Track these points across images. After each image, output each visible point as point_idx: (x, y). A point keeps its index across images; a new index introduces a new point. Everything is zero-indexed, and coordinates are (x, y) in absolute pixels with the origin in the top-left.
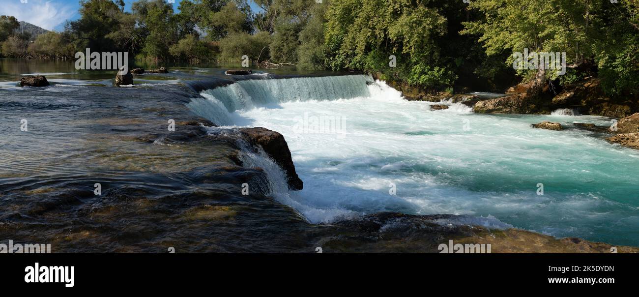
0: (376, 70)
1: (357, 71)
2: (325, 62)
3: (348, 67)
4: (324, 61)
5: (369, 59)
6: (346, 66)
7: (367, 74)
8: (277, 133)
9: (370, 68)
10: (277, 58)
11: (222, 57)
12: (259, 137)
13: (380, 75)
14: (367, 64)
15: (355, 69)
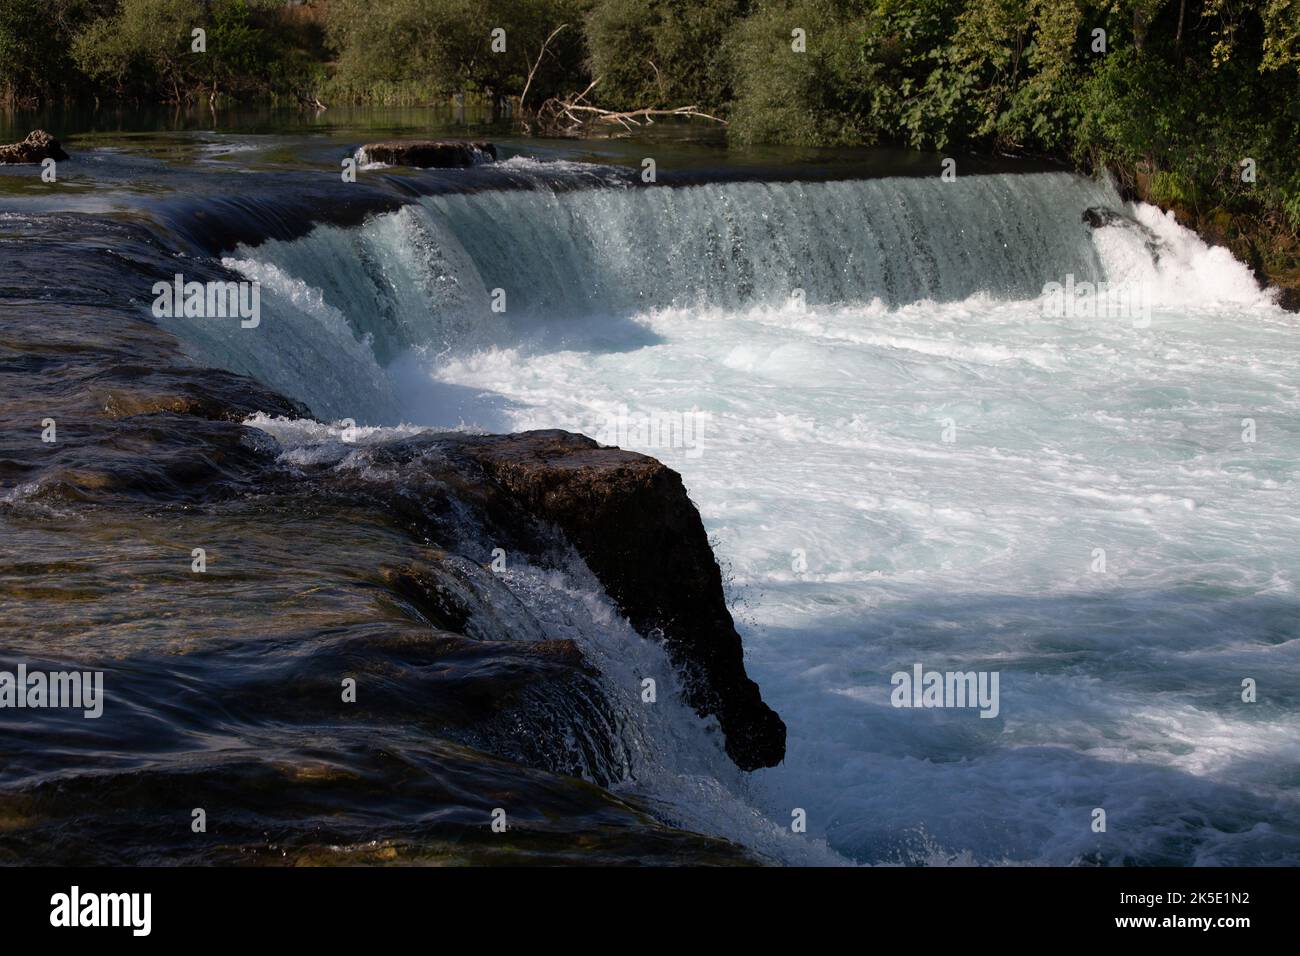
0: (1130, 151)
1: (1036, 156)
2: (876, 105)
3: (994, 133)
4: (868, 98)
5: (1097, 95)
6: (983, 130)
7: (1087, 170)
8: (646, 459)
9: (1099, 140)
10: (624, 82)
11: (340, 81)
12: (551, 481)
13: (1154, 180)
14: (1088, 118)
15: (1025, 142)
